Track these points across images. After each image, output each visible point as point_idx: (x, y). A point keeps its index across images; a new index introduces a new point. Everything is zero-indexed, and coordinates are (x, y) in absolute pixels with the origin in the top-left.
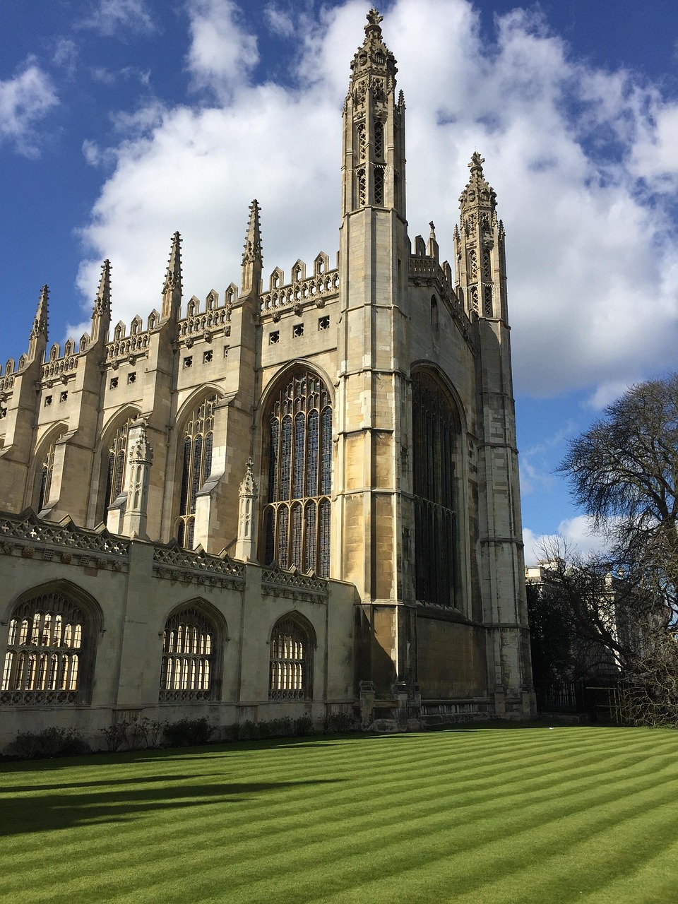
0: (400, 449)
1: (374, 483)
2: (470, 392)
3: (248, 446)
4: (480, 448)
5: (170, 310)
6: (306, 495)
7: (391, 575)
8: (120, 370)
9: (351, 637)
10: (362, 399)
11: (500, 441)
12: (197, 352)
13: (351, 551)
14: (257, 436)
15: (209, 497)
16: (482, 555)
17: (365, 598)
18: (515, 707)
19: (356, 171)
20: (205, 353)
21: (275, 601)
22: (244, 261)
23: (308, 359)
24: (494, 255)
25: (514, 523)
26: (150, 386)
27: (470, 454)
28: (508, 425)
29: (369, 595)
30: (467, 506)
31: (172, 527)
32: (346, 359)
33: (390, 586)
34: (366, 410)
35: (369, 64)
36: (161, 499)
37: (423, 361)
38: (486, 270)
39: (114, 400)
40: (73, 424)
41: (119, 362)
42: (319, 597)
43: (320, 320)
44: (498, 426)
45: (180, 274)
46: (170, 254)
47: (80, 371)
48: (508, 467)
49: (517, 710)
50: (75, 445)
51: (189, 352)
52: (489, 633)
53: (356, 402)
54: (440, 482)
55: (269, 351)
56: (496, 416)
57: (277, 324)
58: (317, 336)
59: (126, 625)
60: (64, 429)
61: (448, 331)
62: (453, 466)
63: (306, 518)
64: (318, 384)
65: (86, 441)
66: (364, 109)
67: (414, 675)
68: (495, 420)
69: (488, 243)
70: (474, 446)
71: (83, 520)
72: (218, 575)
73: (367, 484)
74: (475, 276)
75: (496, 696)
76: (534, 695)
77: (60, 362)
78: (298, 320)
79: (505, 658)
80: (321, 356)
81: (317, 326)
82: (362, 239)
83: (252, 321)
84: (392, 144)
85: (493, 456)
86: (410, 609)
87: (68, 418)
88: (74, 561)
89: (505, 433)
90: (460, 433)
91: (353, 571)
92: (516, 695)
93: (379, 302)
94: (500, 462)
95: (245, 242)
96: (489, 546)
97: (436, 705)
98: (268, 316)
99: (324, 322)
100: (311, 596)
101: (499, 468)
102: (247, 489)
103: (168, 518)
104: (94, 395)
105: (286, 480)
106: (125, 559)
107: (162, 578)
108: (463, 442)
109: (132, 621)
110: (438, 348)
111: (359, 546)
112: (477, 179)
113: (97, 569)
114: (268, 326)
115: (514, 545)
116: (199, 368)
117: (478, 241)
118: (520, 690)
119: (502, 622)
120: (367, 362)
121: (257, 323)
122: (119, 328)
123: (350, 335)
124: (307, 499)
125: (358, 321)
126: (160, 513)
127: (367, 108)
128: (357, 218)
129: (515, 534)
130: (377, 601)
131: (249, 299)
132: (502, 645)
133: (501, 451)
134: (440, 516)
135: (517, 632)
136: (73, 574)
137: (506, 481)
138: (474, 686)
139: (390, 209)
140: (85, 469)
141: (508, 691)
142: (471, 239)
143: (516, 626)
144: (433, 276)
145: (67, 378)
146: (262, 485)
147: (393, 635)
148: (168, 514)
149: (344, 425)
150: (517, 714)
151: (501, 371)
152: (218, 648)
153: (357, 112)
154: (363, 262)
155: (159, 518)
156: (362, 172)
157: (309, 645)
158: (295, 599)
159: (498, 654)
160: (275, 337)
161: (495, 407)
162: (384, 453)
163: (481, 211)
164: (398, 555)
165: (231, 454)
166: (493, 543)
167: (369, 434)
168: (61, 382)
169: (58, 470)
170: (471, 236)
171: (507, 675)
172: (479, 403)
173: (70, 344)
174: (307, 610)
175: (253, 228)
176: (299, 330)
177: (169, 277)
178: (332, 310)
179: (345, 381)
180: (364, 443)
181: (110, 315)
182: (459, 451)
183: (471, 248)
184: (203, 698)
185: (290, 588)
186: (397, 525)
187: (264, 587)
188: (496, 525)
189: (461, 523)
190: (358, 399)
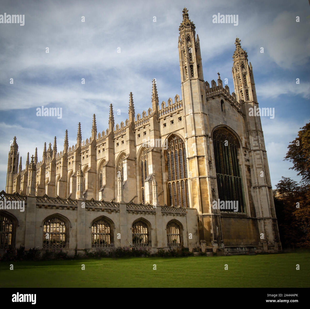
0: (208, 161)
1: (199, 174)
2: (243, 131)
3: (160, 163)
4: (250, 152)
5: (131, 119)
6: (181, 178)
7: (208, 205)
8: (119, 140)
9: (196, 226)
10: (193, 146)
11: (257, 148)
12: (141, 132)
13: (194, 198)
14: (162, 159)
15: (148, 182)
16: (254, 192)
17: (200, 213)
18: (272, 248)
19: (184, 67)
20: (144, 132)
21: (167, 217)
22: (152, 100)
23: (176, 132)
24: (248, 77)
25: (266, 179)
26: (128, 145)
27: (245, 155)
28: (260, 142)
29: (201, 212)
30: (245, 175)
31: (140, 191)
32: (187, 133)
33: (209, 208)
34: (195, 150)
35: (184, 29)
36: (135, 182)
37: (219, 126)
38: (246, 83)
39: (118, 150)
40: (107, 159)
41: (118, 138)
42: (183, 214)
43: (179, 118)
44: (256, 143)
45: (133, 106)
46: (130, 100)
47: (107, 141)
48: (261, 158)
49: (273, 249)
50: (108, 166)
51: (139, 132)
52: (259, 221)
53: (191, 147)
54: (232, 168)
55: (163, 130)
56: (255, 139)
57: (165, 121)
58: (178, 124)
59: (121, 227)
60: (104, 160)
61: (230, 111)
62: (238, 160)
63: (181, 186)
64: (181, 140)
65: (111, 165)
66: (184, 46)
67: (220, 238)
68: (255, 140)
69: (245, 73)
70: (247, 151)
71: (113, 190)
72: (147, 211)
73: (197, 175)
74: (241, 86)
75: (264, 244)
76: (280, 244)
77: (101, 139)
78: (172, 119)
79: (266, 230)
80: (180, 131)
81: (178, 120)
82: (188, 91)
83: (157, 121)
84: (195, 56)
85: (255, 155)
86: (217, 216)
87: (105, 157)
88: (105, 211)
89: (259, 145)
90: (239, 147)
91: (195, 204)
92: (272, 243)
93: (195, 112)
94: (258, 156)
95: (152, 94)
96: (256, 189)
97: (236, 248)
98: (162, 118)
99: (180, 119)
100: (180, 214)
101: (258, 159)
102: (154, 183)
103: (138, 188)
104: (112, 150)
105: (174, 173)
106: (118, 209)
107: (129, 213)
108: (241, 151)
109: (122, 225)
110: (226, 119)
111: (196, 196)
112: (238, 49)
113: (111, 212)
114: (162, 122)
115: (267, 188)
116: (142, 138)
117: (241, 73)
118: (274, 242)
119: (264, 217)
120: (193, 133)
121: (159, 121)
122: (117, 126)
123: (187, 124)
124: (181, 179)
125: (189, 119)
126: (136, 187)
127: (185, 45)
128: (185, 84)
129: (267, 183)
130: (204, 214)
131: (155, 114)
132: (265, 225)
133: (258, 152)
134: (233, 180)
135: (271, 220)
136: (105, 214)
137: (261, 163)
138: (254, 240)
139: (196, 79)
140: (112, 174)
141: (269, 242)
142: (238, 72)
143: (270, 218)
144: (221, 93)
145: (103, 144)
146: (166, 176)
147: (211, 225)
148: (138, 187)
149: (188, 155)
150: (273, 250)
151: (255, 121)
152: (149, 232)
153: (182, 47)
154: (189, 99)
155: (136, 188)
156: (186, 67)
157: (181, 229)
158: (174, 215)
159: (263, 229)
160: (165, 125)
161: (254, 136)
162: (202, 164)
163: (240, 61)
164: (210, 198)
165: (154, 167)
166: (258, 188)
167: (196, 158)
168: (102, 146)
169: (104, 175)
170: (238, 71)
171: (268, 236)
172: (248, 135)
173: (103, 133)
174: (178, 218)
175: (154, 89)
176: (172, 122)
177: (130, 108)
178: (182, 115)
179: (187, 140)
180: (195, 161)
181: (114, 122)
182: (240, 154)
183: (238, 76)
184: (146, 246)
185: (172, 212)
186: (209, 188)
187: (162, 213)
188: (258, 180)
189: (244, 182)
190: (192, 146)
